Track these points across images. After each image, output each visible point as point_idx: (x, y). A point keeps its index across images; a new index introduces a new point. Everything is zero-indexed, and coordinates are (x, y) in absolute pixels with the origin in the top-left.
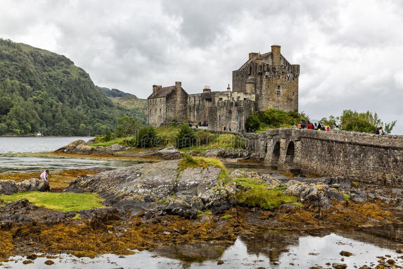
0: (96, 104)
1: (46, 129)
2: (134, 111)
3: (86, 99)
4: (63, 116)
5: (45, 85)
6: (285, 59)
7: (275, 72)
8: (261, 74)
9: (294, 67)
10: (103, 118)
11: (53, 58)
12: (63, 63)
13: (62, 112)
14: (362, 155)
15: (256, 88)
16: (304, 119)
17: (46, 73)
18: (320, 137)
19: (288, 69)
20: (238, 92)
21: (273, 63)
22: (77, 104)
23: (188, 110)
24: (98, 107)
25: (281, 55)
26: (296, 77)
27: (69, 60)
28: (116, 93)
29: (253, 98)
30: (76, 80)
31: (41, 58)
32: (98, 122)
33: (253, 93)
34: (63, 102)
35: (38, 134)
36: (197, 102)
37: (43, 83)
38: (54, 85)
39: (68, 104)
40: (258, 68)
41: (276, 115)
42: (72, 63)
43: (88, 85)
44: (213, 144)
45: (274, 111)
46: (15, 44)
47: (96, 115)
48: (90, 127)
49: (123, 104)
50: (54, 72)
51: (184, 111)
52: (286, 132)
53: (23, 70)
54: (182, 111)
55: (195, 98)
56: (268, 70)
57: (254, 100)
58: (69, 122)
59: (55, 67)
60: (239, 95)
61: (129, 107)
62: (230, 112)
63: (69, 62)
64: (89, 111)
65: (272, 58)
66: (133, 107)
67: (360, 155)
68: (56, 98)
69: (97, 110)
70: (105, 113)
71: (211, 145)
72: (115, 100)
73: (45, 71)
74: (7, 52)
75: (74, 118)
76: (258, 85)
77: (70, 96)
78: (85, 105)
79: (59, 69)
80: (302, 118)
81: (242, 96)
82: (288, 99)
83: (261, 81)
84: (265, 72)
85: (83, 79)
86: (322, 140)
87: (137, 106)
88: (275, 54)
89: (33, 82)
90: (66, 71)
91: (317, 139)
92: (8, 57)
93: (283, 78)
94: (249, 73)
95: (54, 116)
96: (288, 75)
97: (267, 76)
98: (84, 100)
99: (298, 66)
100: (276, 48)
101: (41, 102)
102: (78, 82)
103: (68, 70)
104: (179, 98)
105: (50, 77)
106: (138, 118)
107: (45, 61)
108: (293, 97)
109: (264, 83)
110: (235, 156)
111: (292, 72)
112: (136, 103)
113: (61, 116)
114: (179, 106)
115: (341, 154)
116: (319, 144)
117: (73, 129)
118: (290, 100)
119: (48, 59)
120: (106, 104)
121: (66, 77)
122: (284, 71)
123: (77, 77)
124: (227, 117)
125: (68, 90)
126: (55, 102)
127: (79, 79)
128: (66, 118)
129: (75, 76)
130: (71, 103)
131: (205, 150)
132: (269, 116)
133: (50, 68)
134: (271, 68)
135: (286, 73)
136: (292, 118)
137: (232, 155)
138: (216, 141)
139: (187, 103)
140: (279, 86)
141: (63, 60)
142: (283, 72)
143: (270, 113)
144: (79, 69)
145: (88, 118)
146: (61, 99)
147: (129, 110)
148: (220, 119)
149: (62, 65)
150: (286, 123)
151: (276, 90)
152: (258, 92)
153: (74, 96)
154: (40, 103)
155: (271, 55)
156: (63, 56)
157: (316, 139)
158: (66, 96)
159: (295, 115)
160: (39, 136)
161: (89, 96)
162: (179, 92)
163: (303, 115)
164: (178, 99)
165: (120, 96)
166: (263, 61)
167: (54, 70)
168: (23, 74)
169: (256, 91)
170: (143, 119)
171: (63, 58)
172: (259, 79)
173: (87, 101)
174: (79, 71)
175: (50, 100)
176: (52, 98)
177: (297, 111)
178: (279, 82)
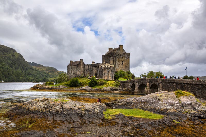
0: (26, 69)
1: (5, 79)
2: (42, 71)
3: (22, 66)
4: (13, 74)
5: (4, 60)
6: (124, 51)
7: (121, 56)
8: (116, 56)
10: (30, 74)
11: (7, 49)
12: (11, 51)
13: (12, 72)
14: (203, 89)
15: (114, 62)
17: (4, 55)
18: (176, 82)
19: (126, 55)
20: (108, 64)
21: (120, 52)
22: (18, 68)
23: (85, 71)
24: (27, 70)
25: (123, 49)
26: (129, 58)
27: (14, 50)
28: (34, 64)
30: (17, 59)
31: (2, 49)
32: (27, 76)
33: (113, 64)
34: (12, 68)
35: (2, 81)
36: (90, 68)
37: (3, 60)
38: (8, 60)
39: (14, 68)
40: (115, 54)
42: (16, 51)
43: (23, 60)
44: (106, 85)
47: (26, 73)
48: (25, 78)
49: (37, 68)
50: (7, 55)
51: (84, 71)
52: (150, 80)
55: (88, 66)
56: (119, 55)
57: (113, 67)
58: (15, 76)
59: (9, 53)
60: (108, 65)
61: (40, 70)
62: (108, 72)
63: (14, 51)
64: (23, 72)
65: (120, 50)
66: (42, 70)
67: (202, 89)
68: (9, 66)
69: (26, 71)
70: (30, 72)
71: (105, 85)
72: (34, 67)
73: (3, 54)
75: (18, 74)
76: (115, 61)
77: (15, 65)
78: (22, 69)
79: (10, 54)
81: (109, 65)
82: (126, 66)
83: (116, 59)
85: (20, 58)
86: (177, 83)
87: (43, 69)
88: (121, 48)
90: (13, 55)
91: (174, 83)
93: (124, 58)
94: (110, 56)
95: (8, 74)
96: (126, 57)
97: (118, 57)
98: (21, 67)
99: (129, 53)
100: (121, 46)
102: (18, 59)
103: (14, 54)
104: (82, 66)
105: (6, 57)
106: (44, 74)
107: (4, 50)
108: (128, 66)
109: (117, 60)
110: (117, 90)
112: (43, 68)
113: (12, 74)
114: (82, 69)
115: (190, 89)
116: (175, 84)
117: (17, 79)
118: (126, 67)
119: (5, 49)
120: (30, 68)
121: (13, 57)
123: (18, 57)
124: (107, 74)
125: (14, 63)
126: (9, 68)
127: (19, 58)
128: (14, 74)
129: (17, 56)
130: (16, 68)
131: (103, 87)
133: (6, 53)
137: (116, 89)
138: (107, 84)
139: (85, 68)
140: (123, 61)
141: (11, 50)
142: (124, 56)
144: (19, 54)
145: (23, 74)
146: (11, 66)
147: (40, 71)
149: (11, 52)
151: (121, 63)
152: (115, 64)
153: (17, 65)
154: (2, 68)
155: (119, 49)
156: (12, 48)
157: (172, 83)
158: (13, 65)
160: (3, 82)
161: (23, 65)
162: (82, 64)
165: (36, 65)
166: (116, 51)
167: (8, 54)
169: (114, 63)
170: (46, 75)
171: (11, 49)
172: (115, 58)
173: (23, 67)
174: (19, 55)
175: (6, 67)
176: (7, 66)
178: (122, 60)
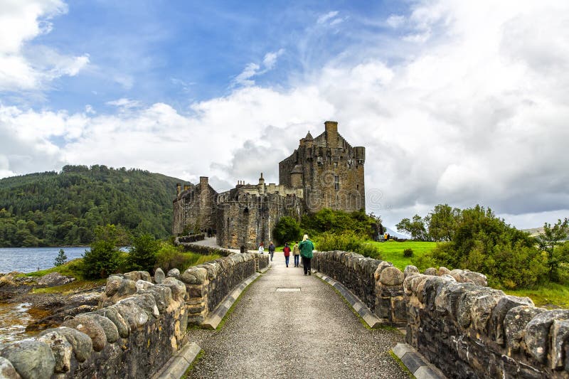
6: (344, 140)
7: (330, 157)
8: (311, 160)
9: (357, 150)
15: (304, 179)
16: (374, 222)
19: (349, 153)
21: (327, 144)
25: (339, 135)
26: (360, 164)
29: (300, 193)
33: (301, 188)
40: (308, 152)
41: (332, 217)
45: (328, 212)
46: (151, 174)
53: (157, 193)
54: (209, 216)
56: (321, 154)
57: (302, 196)
60: (277, 189)
65: (326, 139)
74: (145, 180)
76: (308, 176)
80: (370, 221)
82: (350, 194)
83: (312, 170)
84: (316, 156)
88: (330, 134)
89: (164, 203)
92: (145, 184)
93: (342, 165)
94: (295, 162)
96: (350, 161)
97: (319, 163)
99: (363, 149)
100: (331, 126)
101: (168, 218)
108: (358, 192)
109: (316, 172)
111: (354, 157)
114: (204, 209)
118: (352, 196)
122: (343, 155)
124: (240, 221)
132: (322, 219)
134: (325, 152)
135: (346, 159)
136: (357, 221)
140: (337, 177)
142: (341, 157)
143: (323, 215)
148: (228, 225)
150: (348, 229)
151: (333, 182)
152: (308, 186)
155: (325, 136)
159: (360, 217)
162: (205, 191)
163: (372, 217)
164: (204, 200)
168: (157, 197)
169: (304, 183)
172: (308, 167)
177: (363, 210)
178: (336, 171)
